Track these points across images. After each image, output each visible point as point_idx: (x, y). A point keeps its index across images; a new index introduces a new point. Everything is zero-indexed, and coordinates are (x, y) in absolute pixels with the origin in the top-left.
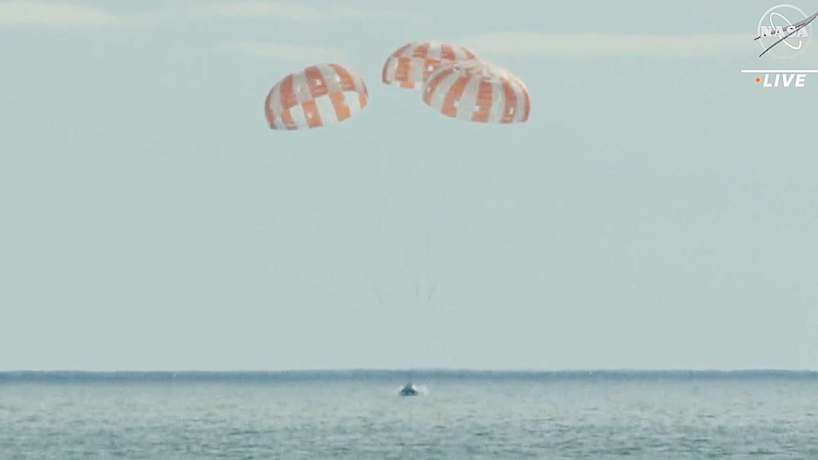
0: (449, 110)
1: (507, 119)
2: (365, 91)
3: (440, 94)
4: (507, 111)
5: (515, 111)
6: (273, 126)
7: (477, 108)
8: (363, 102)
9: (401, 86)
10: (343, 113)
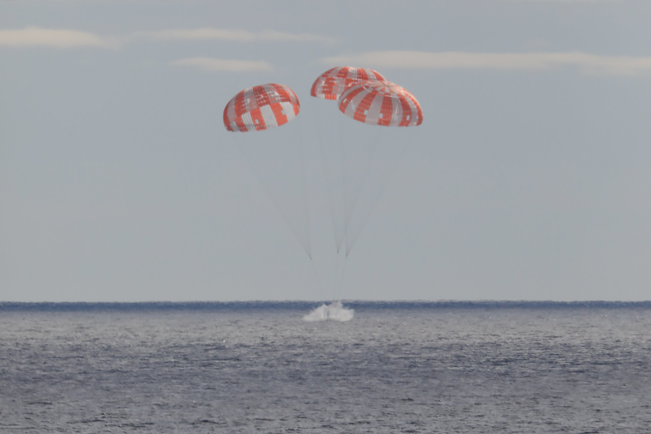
0: (359, 117)
1: (404, 123)
2: (298, 103)
3: (353, 105)
4: (405, 118)
5: (411, 118)
6: (229, 128)
7: (381, 116)
8: (297, 111)
9: (325, 98)
10: (282, 120)
